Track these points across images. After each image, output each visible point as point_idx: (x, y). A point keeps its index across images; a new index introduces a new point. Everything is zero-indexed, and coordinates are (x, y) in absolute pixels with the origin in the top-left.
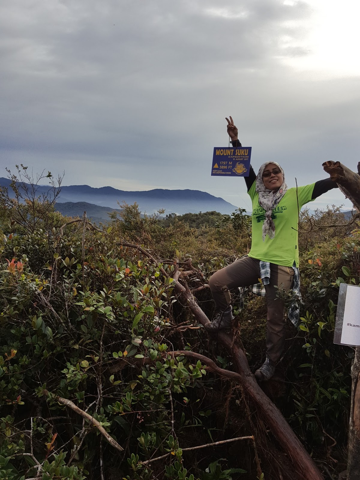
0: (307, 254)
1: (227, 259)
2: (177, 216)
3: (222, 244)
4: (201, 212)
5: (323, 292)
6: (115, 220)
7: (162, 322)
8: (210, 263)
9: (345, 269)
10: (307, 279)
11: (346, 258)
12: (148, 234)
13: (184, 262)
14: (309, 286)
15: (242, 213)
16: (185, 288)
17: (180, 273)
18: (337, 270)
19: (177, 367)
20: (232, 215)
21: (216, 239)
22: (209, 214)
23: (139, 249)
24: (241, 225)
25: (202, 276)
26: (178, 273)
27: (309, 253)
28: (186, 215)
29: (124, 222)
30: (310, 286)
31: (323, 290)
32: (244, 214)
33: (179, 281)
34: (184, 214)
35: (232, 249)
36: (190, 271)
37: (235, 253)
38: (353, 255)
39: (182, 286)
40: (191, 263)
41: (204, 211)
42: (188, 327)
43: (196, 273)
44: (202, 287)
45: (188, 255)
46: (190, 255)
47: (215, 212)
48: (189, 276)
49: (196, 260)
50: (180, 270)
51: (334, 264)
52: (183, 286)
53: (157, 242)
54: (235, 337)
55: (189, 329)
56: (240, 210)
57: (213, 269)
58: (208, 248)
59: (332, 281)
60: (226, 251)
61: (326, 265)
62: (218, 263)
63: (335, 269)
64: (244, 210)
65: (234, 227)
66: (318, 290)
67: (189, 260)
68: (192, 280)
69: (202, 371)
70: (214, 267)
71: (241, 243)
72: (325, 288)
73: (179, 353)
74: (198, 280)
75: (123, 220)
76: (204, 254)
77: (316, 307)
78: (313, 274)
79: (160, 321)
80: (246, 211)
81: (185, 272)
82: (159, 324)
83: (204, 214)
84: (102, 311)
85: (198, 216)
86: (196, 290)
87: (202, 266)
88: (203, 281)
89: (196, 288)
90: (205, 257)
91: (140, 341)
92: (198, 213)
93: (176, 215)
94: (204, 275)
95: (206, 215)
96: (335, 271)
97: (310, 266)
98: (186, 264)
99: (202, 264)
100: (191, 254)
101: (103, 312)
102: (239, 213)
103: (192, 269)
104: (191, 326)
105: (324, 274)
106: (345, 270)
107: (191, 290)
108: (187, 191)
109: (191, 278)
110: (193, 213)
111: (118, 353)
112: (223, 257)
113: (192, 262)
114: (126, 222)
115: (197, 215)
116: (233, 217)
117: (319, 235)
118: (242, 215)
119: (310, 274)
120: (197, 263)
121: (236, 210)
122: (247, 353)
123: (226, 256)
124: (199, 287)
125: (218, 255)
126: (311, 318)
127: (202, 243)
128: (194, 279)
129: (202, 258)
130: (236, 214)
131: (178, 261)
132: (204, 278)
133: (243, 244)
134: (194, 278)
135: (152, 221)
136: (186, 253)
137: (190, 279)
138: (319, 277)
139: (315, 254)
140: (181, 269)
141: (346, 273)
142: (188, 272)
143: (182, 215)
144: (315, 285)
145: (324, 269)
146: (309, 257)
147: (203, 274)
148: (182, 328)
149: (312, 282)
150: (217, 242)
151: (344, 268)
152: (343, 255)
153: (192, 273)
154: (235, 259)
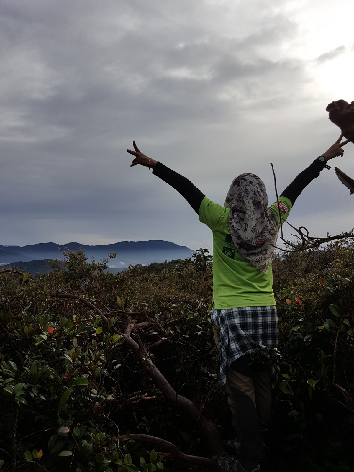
0: (282, 293)
1: (189, 305)
2: (143, 267)
3: (184, 288)
4: (166, 261)
5: (309, 339)
6: (56, 269)
7: (102, 396)
8: (169, 311)
9: (333, 307)
10: (286, 324)
11: (333, 294)
12: (96, 283)
13: (138, 312)
14: (289, 332)
15: (204, 253)
16: (138, 345)
17: (133, 326)
18: (323, 310)
19: (123, 461)
20: (193, 256)
21: (177, 283)
22: (175, 263)
23: (81, 300)
24: (204, 266)
25: (160, 328)
26: (131, 326)
27: (283, 291)
28: (152, 265)
29: (68, 271)
30: (291, 331)
31: (307, 337)
32: (206, 254)
33: (131, 336)
34: (150, 264)
35: (194, 293)
36: (145, 323)
37: (197, 297)
38: (341, 290)
39: (134, 342)
40: (146, 313)
41: (169, 260)
42: (141, 398)
43: (153, 324)
44: (161, 341)
45: (143, 304)
46: (146, 304)
47: (180, 260)
48: (144, 329)
49: (153, 309)
50: (132, 323)
51: (318, 303)
52: (136, 342)
53: (107, 291)
54: (203, 406)
55: (142, 400)
56: (201, 250)
57: (173, 318)
58: (166, 294)
59: (318, 324)
60: (187, 296)
61: (307, 304)
62: (178, 310)
63: (320, 309)
64: (206, 250)
65: (196, 270)
66: (301, 337)
67: (143, 309)
68: (148, 333)
69: (157, 464)
70: (173, 316)
71: (205, 286)
72: (309, 333)
73: (126, 439)
74: (155, 333)
75: (67, 269)
76: (162, 301)
77: (300, 358)
78: (292, 317)
79: (98, 396)
80: (208, 252)
81: (139, 324)
82: (98, 400)
83: (170, 263)
84: (9, 391)
85: (164, 265)
86: (153, 345)
87: (160, 315)
88: (162, 334)
89: (153, 343)
90: (163, 305)
91: (68, 430)
92: (163, 262)
93: (141, 266)
94: (163, 327)
95: (172, 264)
96: (321, 311)
97: (289, 306)
98: (140, 315)
99: (159, 313)
100: (147, 302)
101: (12, 393)
102: (201, 253)
103: (148, 320)
104: (146, 396)
105: (307, 316)
106: (334, 309)
107: (147, 346)
108: (152, 242)
109: (147, 331)
110: (158, 263)
111: (32, 453)
112: (184, 303)
113: (147, 311)
114: (70, 270)
115: (162, 264)
116: (195, 258)
117: (292, 271)
118: (204, 255)
119: (288, 317)
120: (154, 313)
121: (197, 251)
122: (219, 426)
123: (188, 302)
124: (157, 341)
125: (178, 301)
126: (296, 373)
127: (160, 288)
128: (150, 333)
129: (159, 306)
130: (197, 255)
131: (131, 311)
132: (163, 330)
133: (207, 287)
134: (150, 331)
135: (102, 267)
136: (141, 301)
137: (145, 332)
138: (300, 320)
139: (292, 292)
140: (133, 321)
141: (335, 313)
142: (143, 323)
143: (147, 266)
144: (297, 330)
145: (306, 309)
146: (285, 296)
147: (161, 325)
148: (134, 399)
149: (292, 327)
150: (178, 286)
151: (331, 306)
152: (329, 291)
153: (148, 324)
154: (199, 304)
